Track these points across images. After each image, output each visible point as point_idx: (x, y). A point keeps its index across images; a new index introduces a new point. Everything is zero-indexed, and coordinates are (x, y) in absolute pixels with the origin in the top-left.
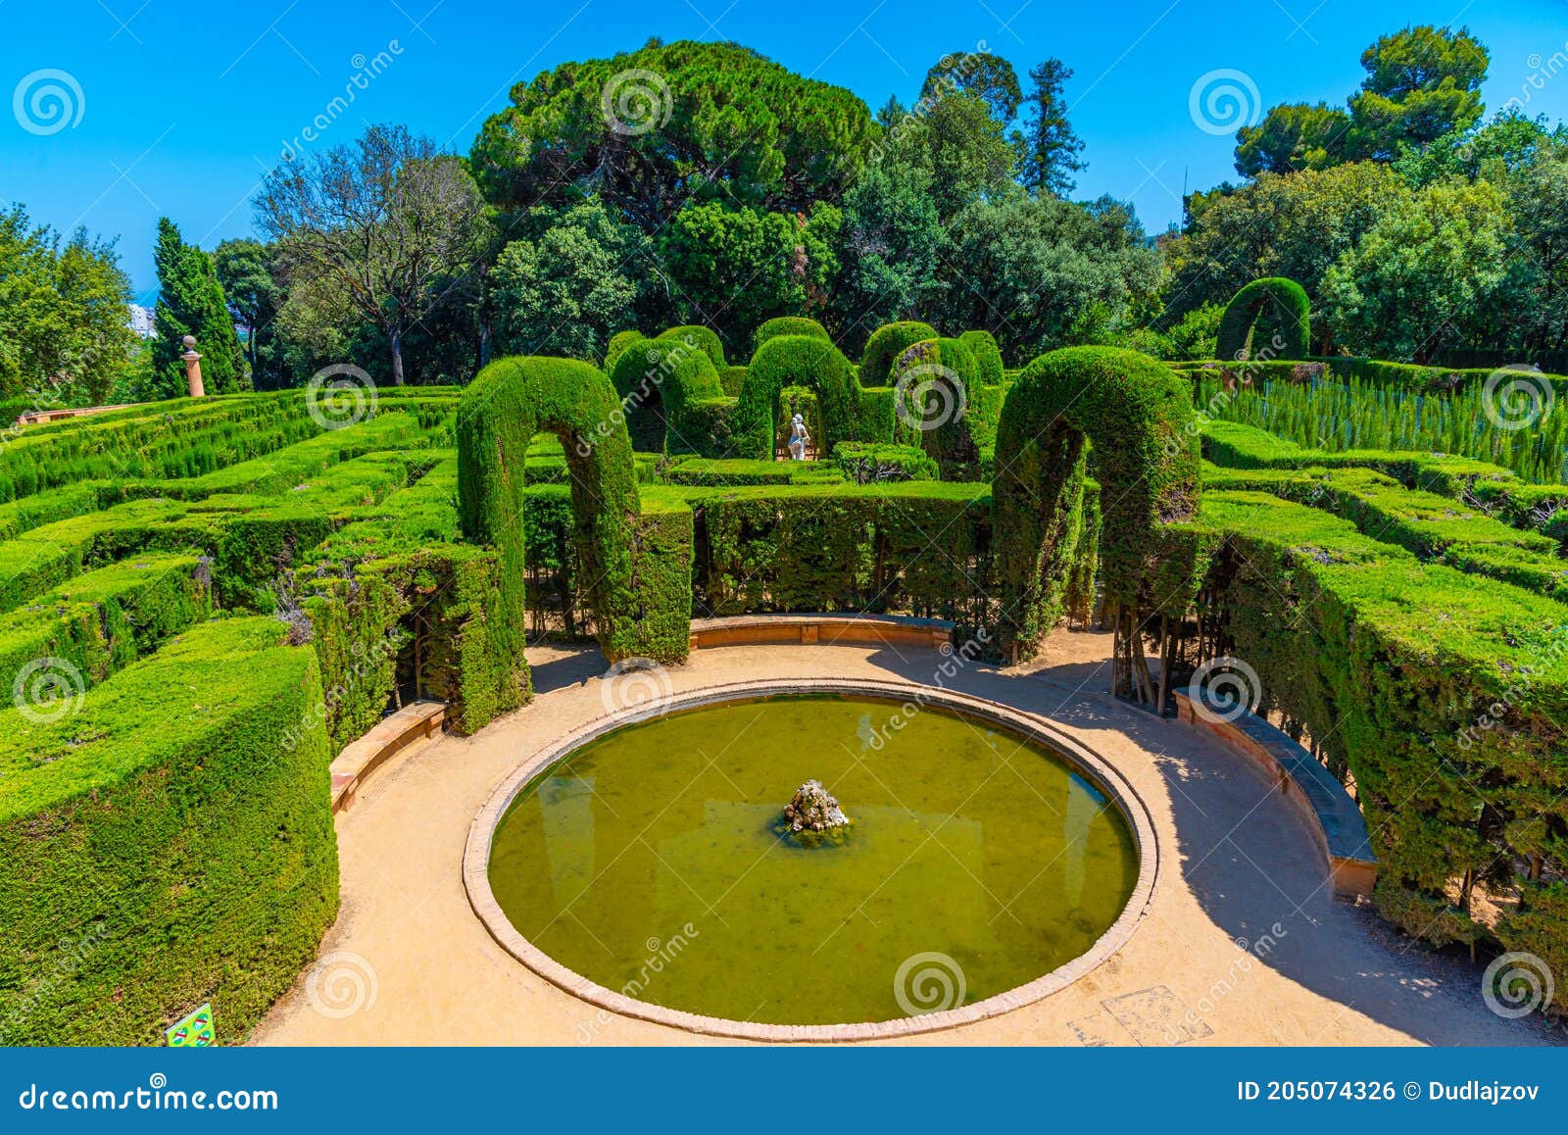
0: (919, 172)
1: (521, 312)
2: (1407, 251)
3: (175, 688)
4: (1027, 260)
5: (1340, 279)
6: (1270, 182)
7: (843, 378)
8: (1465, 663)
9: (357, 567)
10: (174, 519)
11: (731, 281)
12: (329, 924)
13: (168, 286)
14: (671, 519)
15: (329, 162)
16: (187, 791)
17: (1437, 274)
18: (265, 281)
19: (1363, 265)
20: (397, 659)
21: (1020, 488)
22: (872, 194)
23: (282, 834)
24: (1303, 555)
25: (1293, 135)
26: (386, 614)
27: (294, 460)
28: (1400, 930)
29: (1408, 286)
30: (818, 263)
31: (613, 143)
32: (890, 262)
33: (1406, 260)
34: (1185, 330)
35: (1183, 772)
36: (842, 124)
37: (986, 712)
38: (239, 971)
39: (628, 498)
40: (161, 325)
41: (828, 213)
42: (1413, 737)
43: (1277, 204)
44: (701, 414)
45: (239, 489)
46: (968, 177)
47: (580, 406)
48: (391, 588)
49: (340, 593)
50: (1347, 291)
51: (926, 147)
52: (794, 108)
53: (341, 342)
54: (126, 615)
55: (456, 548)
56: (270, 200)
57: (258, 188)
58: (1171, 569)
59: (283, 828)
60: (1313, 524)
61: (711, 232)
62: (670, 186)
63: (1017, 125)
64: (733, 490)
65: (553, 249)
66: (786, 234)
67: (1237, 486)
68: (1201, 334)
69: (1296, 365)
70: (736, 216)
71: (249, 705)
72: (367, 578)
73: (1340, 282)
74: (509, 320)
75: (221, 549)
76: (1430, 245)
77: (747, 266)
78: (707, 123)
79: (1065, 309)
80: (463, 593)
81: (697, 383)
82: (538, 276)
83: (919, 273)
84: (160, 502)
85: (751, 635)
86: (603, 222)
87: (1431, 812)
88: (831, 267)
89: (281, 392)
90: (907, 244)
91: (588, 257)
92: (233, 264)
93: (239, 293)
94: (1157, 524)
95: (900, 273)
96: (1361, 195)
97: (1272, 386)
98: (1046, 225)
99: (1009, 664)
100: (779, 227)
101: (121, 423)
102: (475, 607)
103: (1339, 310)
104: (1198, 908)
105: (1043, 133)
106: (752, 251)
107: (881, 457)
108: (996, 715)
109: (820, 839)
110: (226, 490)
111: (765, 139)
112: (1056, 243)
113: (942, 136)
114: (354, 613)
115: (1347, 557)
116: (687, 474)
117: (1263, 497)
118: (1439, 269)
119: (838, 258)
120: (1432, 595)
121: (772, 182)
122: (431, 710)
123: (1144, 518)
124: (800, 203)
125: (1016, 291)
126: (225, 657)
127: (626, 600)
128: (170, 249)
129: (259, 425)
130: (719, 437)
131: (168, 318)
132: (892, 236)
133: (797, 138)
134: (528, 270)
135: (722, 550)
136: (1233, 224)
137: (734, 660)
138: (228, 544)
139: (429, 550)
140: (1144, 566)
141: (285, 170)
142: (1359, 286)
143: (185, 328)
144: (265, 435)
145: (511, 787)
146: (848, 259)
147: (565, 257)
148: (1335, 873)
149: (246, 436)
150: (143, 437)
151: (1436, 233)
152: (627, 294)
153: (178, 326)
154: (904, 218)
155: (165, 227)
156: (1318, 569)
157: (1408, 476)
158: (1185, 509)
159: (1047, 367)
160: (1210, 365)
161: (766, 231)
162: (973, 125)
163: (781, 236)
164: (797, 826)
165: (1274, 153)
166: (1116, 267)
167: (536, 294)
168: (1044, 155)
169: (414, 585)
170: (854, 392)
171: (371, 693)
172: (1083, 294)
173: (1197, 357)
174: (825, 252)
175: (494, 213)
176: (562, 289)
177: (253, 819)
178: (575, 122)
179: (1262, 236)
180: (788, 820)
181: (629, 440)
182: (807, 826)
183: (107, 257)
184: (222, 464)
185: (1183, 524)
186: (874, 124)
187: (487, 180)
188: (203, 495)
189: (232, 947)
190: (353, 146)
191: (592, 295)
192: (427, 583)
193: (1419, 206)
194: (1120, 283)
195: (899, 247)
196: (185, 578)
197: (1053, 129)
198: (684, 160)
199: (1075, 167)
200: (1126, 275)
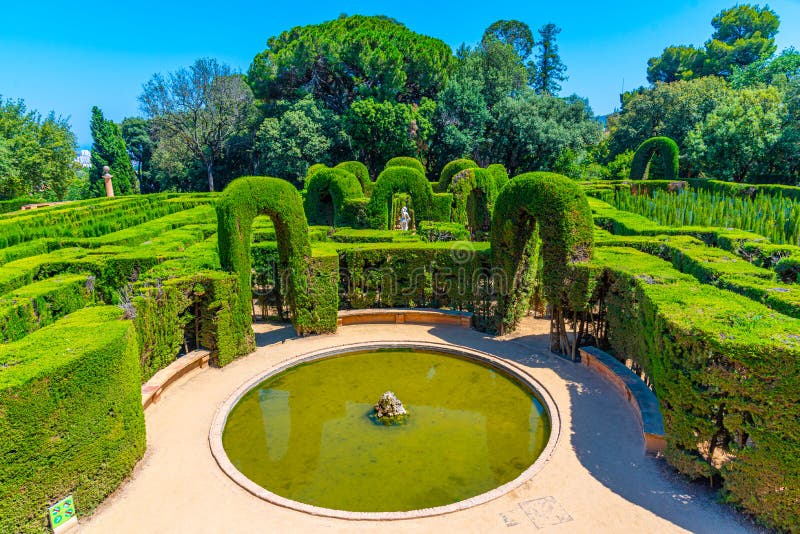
0: (476, 82)
1: (271, 154)
2: (729, 123)
3: (59, 340)
4: (531, 128)
5: (695, 137)
6: (662, 87)
7: (424, 188)
8: (703, 334)
9: (164, 282)
10: (80, 257)
11: (379, 138)
12: (139, 458)
13: (97, 141)
14: (327, 259)
15: (176, 77)
16: (59, 390)
17: (745, 136)
18: (146, 139)
19: (707, 130)
20: (185, 329)
21: (504, 245)
22: (452, 93)
23: (111, 413)
24: (640, 279)
25: (677, 62)
26: (179, 305)
27: (148, 229)
28: (677, 471)
29: (730, 141)
30: (424, 129)
31: (320, 68)
32: (461, 129)
33: (729, 128)
34: (616, 164)
35: (580, 390)
36: (436, 57)
37: (484, 359)
38: (88, 480)
39: (305, 248)
40: (94, 161)
41: (429, 104)
42: (680, 372)
43: (665, 98)
44: (352, 206)
45: (118, 243)
46: (502, 85)
47: (280, 202)
48: (181, 293)
49: (153, 295)
50: (699, 144)
51: (480, 69)
52: (411, 49)
53: (184, 169)
54: (49, 305)
55: (216, 273)
56: (147, 97)
57: (141, 92)
58: (577, 287)
59: (111, 410)
60: (650, 264)
61: (368, 113)
62: (350, 90)
63: (531, 58)
64: (361, 245)
65: (288, 122)
66: (407, 114)
67: (620, 245)
68: (624, 166)
69: (671, 182)
70: (381, 105)
71: (92, 348)
72: (168, 287)
73: (694, 139)
74: (266, 158)
75: (103, 273)
76: (741, 120)
77: (387, 130)
78: (366, 58)
79: (551, 153)
80: (217, 296)
81: (350, 191)
82: (281, 135)
83: (476, 134)
84: (77, 249)
85: (370, 319)
86: (314, 109)
87: (689, 411)
88: (430, 131)
89: (151, 195)
90: (469, 119)
91: (306, 126)
92: (130, 130)
93: (133, 144)
94: (570, 263)
95: (466, 134)
96: (708, 94)
97: (656, 193)
98: (542, 110)
99: (499, 334)
100: (403, 111)
101: (68, 210)
102: (224, 303)
103: (694, 153)
104: (575, 458)
105: (545, 62)
106: (389, 123)
107: (441, 229)
108: (489, 360)
109: (391, 421)
110: (111, 244)
111: (396, 65)
112: (548, 118)
113: (488, 64)
114: (160, 305)
115: (663, 281)
116: (341, 237)
117: (630, 250)
118: (746, 132)
119: (433, 127)
120: (699, 300)
121: (400, 87)
122: (203, 354)
123: (564, 260)
124: (416, 98)
125: (526, 144)
126: (87, 325)
127: (304, 300)
128: (98, 123)
129: (136, 211)
130: (361, 218)
131: (97, 157)
132: (462, 116)
133: (413, 65)
134: (275, 133)
135: (355, 275)
136: (642, 109)
137: (360, 331)
138: (106, 270)
139: (202, 274)
140: (563, 285)
141: (154, 82)
142: (705, 141)
143: (105, 162)
144: (137, 216)
145: (240, 393)
146: (440, 127)
147: (294, 126)
148: (648, 441)
149: (127, 217)
150: (78, 217)
151: (745, 113)
152: (325, 145)
153: (102, 161)
154: (468, 106)
155: (95, 111)
156: (645, 287)
157: (711, 240)
158: (585, 256)
159: (517, 183)
160: (626, 182)
161: (397, 113)
162: (505, 58)
163: (404, 116)
164: (380, 414)
165: (667, 72)
166: (578, 132)
167: (279, 145)
168: (545, 73)
169: (193, 291)
170: (430, 196)
171: (171, 345)
172: (561, 145)
173: (621, 178)
174: (427, 124)
175: (260, 104)
176: (292, 142)
177: (95, 405)
178: (300, 56)
179: (657, 115)
180: (376, 411)
181: (306, 219)
182: (385, 414)
183: (65, 127)
184: (113, 230)
185: (584, 263)
186: (454, 58)
187: (256, 87)
188: (98, 246)
189: (84, 468)
190: (188, 69)
191: (307, 146)
192: (200, 290)
193: (736, 99)
194: (580, 140)
195: (465, 120)
196: (80, 287)
197: (551, 60)
198: (357, 76)
199: (562, 79)
200: (583, 136)
